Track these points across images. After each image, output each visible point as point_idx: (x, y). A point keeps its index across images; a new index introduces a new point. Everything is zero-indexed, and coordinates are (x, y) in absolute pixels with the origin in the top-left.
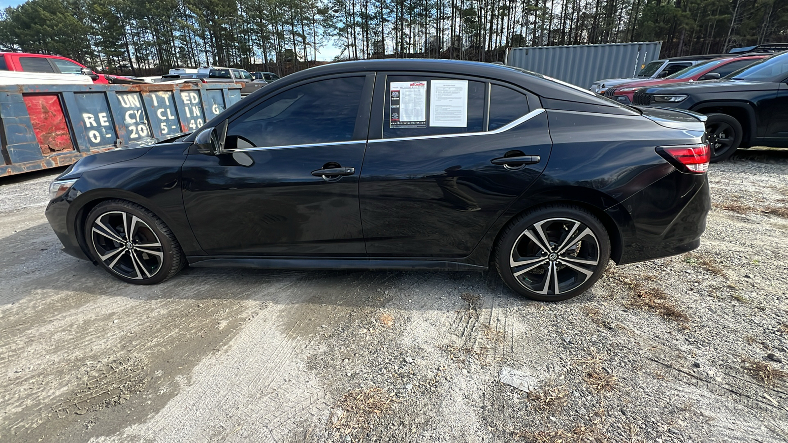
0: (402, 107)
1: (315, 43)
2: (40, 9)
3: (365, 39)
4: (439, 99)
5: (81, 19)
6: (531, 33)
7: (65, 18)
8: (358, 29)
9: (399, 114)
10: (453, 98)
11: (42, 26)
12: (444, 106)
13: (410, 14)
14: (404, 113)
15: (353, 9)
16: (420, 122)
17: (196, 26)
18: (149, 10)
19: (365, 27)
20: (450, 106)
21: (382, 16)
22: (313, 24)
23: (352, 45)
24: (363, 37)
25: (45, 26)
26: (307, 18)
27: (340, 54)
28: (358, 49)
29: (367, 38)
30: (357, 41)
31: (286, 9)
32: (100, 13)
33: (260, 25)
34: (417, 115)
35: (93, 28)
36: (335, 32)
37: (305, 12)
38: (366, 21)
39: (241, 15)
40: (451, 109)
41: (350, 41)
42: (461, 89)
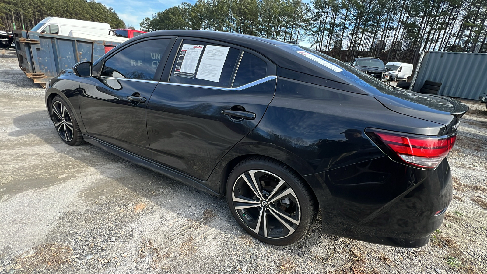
0: (184, 62)
1: (297, 39)
2: (170, 14)
3: (329, 39)
4: (207, 59)
5: (185, 19)
6: (464, 44)
7: (179, 18)
8: (326, 32)
9: (181, 67)
10: (216, 59)
11: (168, 21)
12: (208, 64)
13: (365, 25)
14: (184, 66)
15: (326, 20)
16: (191, 74)
17: (235, 25)
18: (215, 15)
19: (331, 32)
20: (212, 65)
21: (345, 25)
22: (299, 27)
23: (319, 42)
24: (328, 37)
25: (170, 22)
26: (296, 24)
27: (310, 47)
28: (323, 45)
29: (331, 38)
30: (323, 40)
31: (285, 18)
32: (193, 16)
33: (269, 27)
34: (190, 69)
35: (189, 23)
36: (310, 33)
37: (295, 21)
38: (333, 28)
39: (260, 21)
40: (212, 67)
41: (319, 39)
42: (223, 53)
